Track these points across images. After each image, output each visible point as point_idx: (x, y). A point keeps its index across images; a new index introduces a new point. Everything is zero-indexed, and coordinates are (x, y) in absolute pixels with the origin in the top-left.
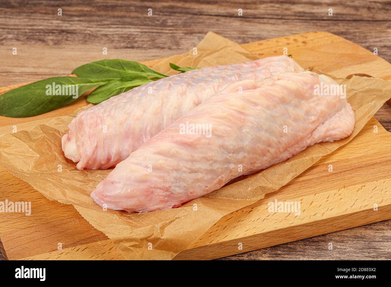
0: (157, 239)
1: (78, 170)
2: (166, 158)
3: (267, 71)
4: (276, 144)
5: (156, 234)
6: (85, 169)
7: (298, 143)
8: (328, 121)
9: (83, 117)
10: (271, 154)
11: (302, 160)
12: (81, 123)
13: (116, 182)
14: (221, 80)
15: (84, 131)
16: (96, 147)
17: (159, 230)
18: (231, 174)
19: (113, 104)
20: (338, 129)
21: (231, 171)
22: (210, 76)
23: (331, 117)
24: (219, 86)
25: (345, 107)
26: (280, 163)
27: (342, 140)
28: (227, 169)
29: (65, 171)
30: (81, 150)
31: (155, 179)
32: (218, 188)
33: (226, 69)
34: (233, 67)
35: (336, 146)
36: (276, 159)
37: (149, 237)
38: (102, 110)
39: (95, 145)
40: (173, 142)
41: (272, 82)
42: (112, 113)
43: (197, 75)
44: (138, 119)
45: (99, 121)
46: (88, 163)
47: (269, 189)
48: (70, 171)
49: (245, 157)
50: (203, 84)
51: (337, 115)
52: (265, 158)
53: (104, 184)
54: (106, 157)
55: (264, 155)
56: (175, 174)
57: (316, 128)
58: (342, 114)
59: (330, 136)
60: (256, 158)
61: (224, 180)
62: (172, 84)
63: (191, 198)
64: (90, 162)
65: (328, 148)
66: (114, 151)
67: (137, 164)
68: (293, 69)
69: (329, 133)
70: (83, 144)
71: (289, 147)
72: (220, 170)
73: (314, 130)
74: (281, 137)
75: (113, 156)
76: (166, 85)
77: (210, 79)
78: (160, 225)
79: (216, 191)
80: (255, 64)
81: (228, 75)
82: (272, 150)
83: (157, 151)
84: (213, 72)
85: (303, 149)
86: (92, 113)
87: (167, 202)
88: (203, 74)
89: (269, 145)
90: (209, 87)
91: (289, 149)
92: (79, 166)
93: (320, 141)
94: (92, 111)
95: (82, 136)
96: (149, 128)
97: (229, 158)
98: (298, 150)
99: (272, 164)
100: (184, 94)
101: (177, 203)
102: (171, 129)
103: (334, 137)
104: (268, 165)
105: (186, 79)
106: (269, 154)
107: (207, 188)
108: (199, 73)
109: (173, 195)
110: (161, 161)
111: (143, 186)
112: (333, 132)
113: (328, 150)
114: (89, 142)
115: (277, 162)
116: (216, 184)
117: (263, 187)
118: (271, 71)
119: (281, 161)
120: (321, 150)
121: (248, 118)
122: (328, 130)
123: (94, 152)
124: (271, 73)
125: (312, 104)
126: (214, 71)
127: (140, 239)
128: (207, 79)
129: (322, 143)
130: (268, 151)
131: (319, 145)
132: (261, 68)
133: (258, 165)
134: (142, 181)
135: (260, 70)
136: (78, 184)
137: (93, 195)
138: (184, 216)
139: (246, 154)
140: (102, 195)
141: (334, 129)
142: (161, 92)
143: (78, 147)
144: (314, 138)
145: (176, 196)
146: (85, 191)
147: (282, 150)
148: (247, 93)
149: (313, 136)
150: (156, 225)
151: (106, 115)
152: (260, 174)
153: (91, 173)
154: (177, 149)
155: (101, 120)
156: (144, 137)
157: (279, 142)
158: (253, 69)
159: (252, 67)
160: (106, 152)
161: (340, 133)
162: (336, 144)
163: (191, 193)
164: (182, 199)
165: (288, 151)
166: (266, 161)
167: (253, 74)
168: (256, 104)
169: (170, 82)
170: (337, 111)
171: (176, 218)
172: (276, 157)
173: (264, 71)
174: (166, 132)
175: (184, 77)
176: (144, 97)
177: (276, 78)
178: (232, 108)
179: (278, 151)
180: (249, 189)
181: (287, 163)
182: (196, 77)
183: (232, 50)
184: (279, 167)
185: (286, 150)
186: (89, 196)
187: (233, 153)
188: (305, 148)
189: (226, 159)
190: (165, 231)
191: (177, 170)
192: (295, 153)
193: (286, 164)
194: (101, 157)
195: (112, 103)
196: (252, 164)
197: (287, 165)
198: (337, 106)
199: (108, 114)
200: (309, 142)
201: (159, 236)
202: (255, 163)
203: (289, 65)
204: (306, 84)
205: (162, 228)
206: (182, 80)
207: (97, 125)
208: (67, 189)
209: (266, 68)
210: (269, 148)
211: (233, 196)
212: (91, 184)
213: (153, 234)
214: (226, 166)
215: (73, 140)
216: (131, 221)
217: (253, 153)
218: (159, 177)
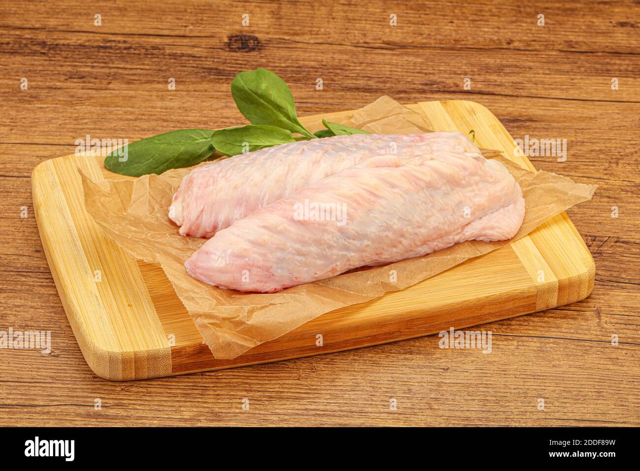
0: (242, 323)
1: (180, 235)
2: (271, 234)
3: (428, 148)
4: (411, 235)
5: (242, 316)
6: (188, 235)
7: (441, 237)
8: (487, 217)
9: (195, 175)
10: (403, 246)
11: (442, 258)
12: (191, 181)
13: (211, 253)
14: (367, 152)
15: (191, 191)
16: (202, 211)
17: (246, 314)
18: (348, 263)
19: (233, 164)
20: (496, 229)
21: (349, 260)
22: (356, 146)
23: (492, 213)
24: (361, 158)
25: (515, 203)
26: (415, 257)
27: (500, 242)
28: (344, 256)
29: (165, 234)
30: (185, 213)
31: (255, 256)
32: (331, 276)
33: (380, 138)
34: (391, 138)
35: (489, 248)
36: (411, 253)
37: (233, 318)
38: (218, 169)
39: (201, 208)
40: (284, 217)
41: (421, 161)
42: (229, 174)
43: (341, 142)
44: (256, 185)
45: (211, 182)
46: (190, 228)
47: (392, 287)
48: (170, 235)
49: (367, 246)
50: (344, 154)
51: (501, 210)
52: (395, 250)
53: (199, 253)
54: (212, 224)
55: (395, 247)
56: (279, 254)
57: (469, 223)
58: (508, 212)
59: (485, 235)
60: (383, 249)
61: (338, 269)
62: (306, 149)
63: (296, 284)
64: (193, 228)
65: (479, 249)
66: (222, 218)
67: (238, 236)
68: (462, 150)
69: (484, 232)
70: (188, 206)
71: (429, 241)
72: (335, 257)
73: (467, 225)
74: (419, 227)
75: (220, 224)
76: (299, 149)
77: (355, 149)
78: (248, 307)
79: (330, 279)
80: (417, 138)
81: (378, 147)
82: (405, 242)
83: (264, 224)
84: (363, 141)
85: (449, 245)
86: (207, 171)
87: (266, 282)
88: (351, 142)
89: (402, 236)
90: (349, 158)
91: (429, 243)
92: (182, 231)
93: (472, 239)
94: (207, 169)
95: (188, 197)
96: (267, 198)
97: (347, 244)
98: (442, 246)
99: (405, 257)
100: (317, 162)
101: (278, 287)
102: (286, 201)
103: (491, 237)
104: (399, 258)
105: (326, 146)
106: (401, 246)
107: (316, 276)
108: (347, 140)
109: (273, 277)
110: (266, 236)
111: (239, 262)
112: (490, 232)
113: (478, 252)
114: (194, 204)
115: (412, 256)
116: (328, 271)
117: (385, 283)
118: (434, 148)
119: (418, 255)
120: (469, 250)
121: (379, 200)
122: (484, 229)
123: (198, 217)
124: (432, 151)
125: (469, 194)
126: (365, 140)
127: (222, 318)
128: (350, 149)
129: (474, 242)
130: (400, 242)
131: (470, 244)
132: (423, 143)
133: (386, 257)
134: (240, 256)
135: (420, 146)
136: (174, 252)
137: (186, 264)
138: (280, 304)
139: (369, 243)
140: (195, 266)
141: (492, 228)
142: (290, 157)
143: (183, 207)
144: (464, 234)
145: (277, 278)
146: (180, 259)
147: (419, 243)
148: (384, 171)
149: (464, 232)
150: (245, 307)
151: (220, 175)
152: (386, 267)
153: (194, 241)
154: (286, 226)
155: (214, 180)
156: (260, 206)
157: (416, 234)
158: (412, 143)
159: (412, 141)
160: (213, 218)
161: (498, 234)
162: (491, 246)
163: (296, 278)
164: (286, 283)
165: (427, 244)
166: (397, 253)
167: (409, 150)
168: (393, 186)
169: (305, 146)
170: (503, 207)
171: (271, 304)
172: (411, 251)
173: (424, 147)
174: (280, 203)
175: (327, 142)
176: (270, 160)
177: (429, 156)
178: (364, 187)
179: (413, 245)
180: (369, 283)
181: (423, 260)
182: (340, 145)
183: (404, 118)
184: (412, 263)
185: (424, 243)
186: (183, 265)
187: (354, 239)
188: (452, 245)
189: (345, 245)
190: (254, 316)
191: (282, 250)
192: (436, 248)
193: (420, 261)
194: (206, 224)
195: (231, 163)
196: (377, 254)
197: (422, 262)
198: (503, 200)
199: (224, 174)
200: (457, 238)
201: (244, 320)
202: (381, 254)
203: (459, 144)
204: (465, 169)
205: (251, 312)
206: (320, 146)
207: (207, 186)
208: (159, 253)
209: (428, 145)
210: (402, 239)
211: (348, 288)
212: (188, 253)
213: (239, 316)
214: (343, 253)
215: (180, 199)
216: (221, 298)
217: (379, 243)
218: (260, 254)
